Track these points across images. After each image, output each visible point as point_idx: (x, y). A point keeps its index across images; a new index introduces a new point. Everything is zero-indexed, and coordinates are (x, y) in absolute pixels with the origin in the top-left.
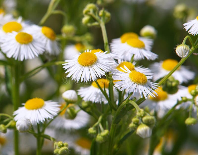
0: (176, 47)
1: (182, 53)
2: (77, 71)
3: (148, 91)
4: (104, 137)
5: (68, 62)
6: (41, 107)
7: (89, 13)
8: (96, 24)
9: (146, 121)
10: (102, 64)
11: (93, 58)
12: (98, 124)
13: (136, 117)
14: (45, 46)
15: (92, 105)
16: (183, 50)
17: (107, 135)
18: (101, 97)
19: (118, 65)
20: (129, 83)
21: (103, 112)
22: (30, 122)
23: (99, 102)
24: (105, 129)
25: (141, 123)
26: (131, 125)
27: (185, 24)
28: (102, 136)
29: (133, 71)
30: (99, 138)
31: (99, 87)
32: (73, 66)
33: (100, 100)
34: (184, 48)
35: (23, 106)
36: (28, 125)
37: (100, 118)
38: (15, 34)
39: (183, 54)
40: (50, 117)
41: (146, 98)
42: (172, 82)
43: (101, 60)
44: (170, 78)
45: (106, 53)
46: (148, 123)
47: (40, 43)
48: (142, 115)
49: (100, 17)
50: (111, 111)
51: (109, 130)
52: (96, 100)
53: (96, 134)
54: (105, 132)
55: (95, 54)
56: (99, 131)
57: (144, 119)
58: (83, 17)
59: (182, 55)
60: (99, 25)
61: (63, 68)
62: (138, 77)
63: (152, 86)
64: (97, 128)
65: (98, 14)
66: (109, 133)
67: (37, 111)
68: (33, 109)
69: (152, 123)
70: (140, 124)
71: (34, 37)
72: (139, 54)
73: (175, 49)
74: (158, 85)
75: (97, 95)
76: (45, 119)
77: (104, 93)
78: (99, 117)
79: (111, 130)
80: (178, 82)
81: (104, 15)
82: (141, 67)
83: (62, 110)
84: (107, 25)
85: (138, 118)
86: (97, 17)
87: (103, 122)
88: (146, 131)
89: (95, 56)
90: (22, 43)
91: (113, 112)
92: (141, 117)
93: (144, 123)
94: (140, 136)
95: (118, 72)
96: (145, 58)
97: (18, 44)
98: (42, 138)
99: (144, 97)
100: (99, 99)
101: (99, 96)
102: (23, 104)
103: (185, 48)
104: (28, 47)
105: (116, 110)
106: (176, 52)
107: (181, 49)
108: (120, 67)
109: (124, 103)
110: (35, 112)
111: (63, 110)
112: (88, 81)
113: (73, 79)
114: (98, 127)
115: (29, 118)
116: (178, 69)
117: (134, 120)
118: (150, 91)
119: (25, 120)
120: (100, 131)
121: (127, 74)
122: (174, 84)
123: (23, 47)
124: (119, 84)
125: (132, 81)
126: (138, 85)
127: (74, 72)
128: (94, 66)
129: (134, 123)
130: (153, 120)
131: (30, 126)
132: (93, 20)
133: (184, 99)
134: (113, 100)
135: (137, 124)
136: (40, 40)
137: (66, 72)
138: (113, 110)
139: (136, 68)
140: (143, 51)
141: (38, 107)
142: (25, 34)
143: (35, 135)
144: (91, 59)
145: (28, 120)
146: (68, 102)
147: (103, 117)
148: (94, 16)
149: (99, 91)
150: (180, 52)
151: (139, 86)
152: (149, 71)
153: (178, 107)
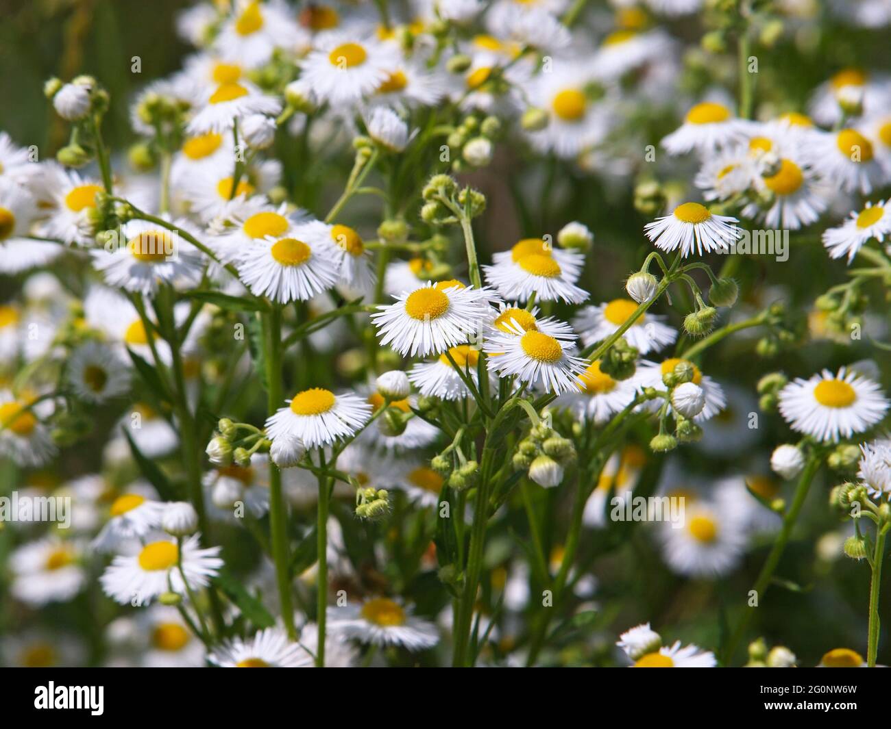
0: (628, 278)
1: (641, 293)
2: (404, 331)
3: (563, 379)
4: (468, 477)
5: (383, 311)
6: (328, 408)
7: (436, 196)
8: (451, 219)
9: (550, 449)
10: (460, 316)
11: (438, 303)
12: (454, 448)
13: (528, 440)
14: (339, 270)
15: (439, 404)
16: (643, 287)
17: (474, 472)
18: (460, 390)
19: (498, 315)
20: (520, 358)
21: (466, 422)
22: (303, 444)
23: (456, 399)
24: (469, 459)
25: (541, 452)
26: (518, 457)
27: (648, 226)
28: (462, 476)
29: (531, 332)
30: (456, 478)
31: (456, 366)
32: (396, 318)
33: (457, 396)
34: (644, 281)
35: (287, 405)
36: (297, 452)
37: (459, 435)
38: (272, 241)
39: (643, 293)
40: (348, 434)
41: (558, 393)
42: (620, 352)
43: (457, 308)
44: (618, 344)
45: (471, 289)
46: (556, 455)
47: (328, 263)
48: (543, 436)
49: (461, 205)
50: (484, 420)
51: (479, 461)
52: (448, 394)
53: (451, 469)
54: (470, 467)
55: (444, 291)
56: (455, 464)
57: (547, 444)
58: (423, 203)
59: (639, 296)
60: (459, 222)
61: (372, 323)
62: (541, 346)
63: (572, 365)
64: (452, 457)
65: (456, 197)
66: (478, 468)
67: (319, 418)
68: (309, 414)
69: (563, 453)
70: (539, 455)
71: (314, 248)
72: (547, 290)
73: (626, 284)
74: (585, 362)
75: (450, 383)
76: (336, 436)
77: (467, 379)
78: (456, 432)
79: (482, 462)
80: (635, 351)
81: (469, 199)
82: (552, 320)
83: (374, 415)
84: (475, 223)
85: (535, 442)
86: (453, 205)
87: (464, 445)
88: (550, 472)
89: (444, 297)
90: (286, 264)
91: (487, 422)
92: (540, 441)
93: (546, 454)
94: (536, 482)
95: (496, 335)
96: (561, 299)
97: (277, 264)
98: (329, 479)
99: (552, 391)
100: (454, 393)
101: (457, 386)
102: (288, 401)
103: (646, 280)
104: (300, 272)
105: (493, 417)
106: (626, 290)
107: (638, 282)
108: (503, 323)
109: (509, 404)
110: (314, 421)
111: (376, 417)
112: (428, 354)
113: (393, 349)
114: (454, 455)
115: (299, 436)
116: (636, 321)
117: (524, 445)
118: (568, 377)
119: (291, 439)
120: (459, 465)
121: (517, 339)
122: (625, 356)
123: (287, 271)
124: (496, 363)
125: (528, 355)
126: (540, 364)
127: (396, 335)
128: (441, 320)
129: (524, 453)
130: (566, 448)
131: (303, 452)
132: (444, 210)
133: (649, 392)
134: (488, 393)
135: (532, 456)
136: (326, 256)
137: (379, 334)
138: (488, 418)
139: (538, 324)
140: (556, 283)
141: (321, 410)
142: (293, 243)
143: (315, 471)
144: (434, 305)
145: (299, 439)
146: (390, 398)
147: (465, 432)
148: (447, 201)
149: (456, 374)
150: (636, 290)
151: (543, 366)
152: (568, 329)
153: (637, 408)
